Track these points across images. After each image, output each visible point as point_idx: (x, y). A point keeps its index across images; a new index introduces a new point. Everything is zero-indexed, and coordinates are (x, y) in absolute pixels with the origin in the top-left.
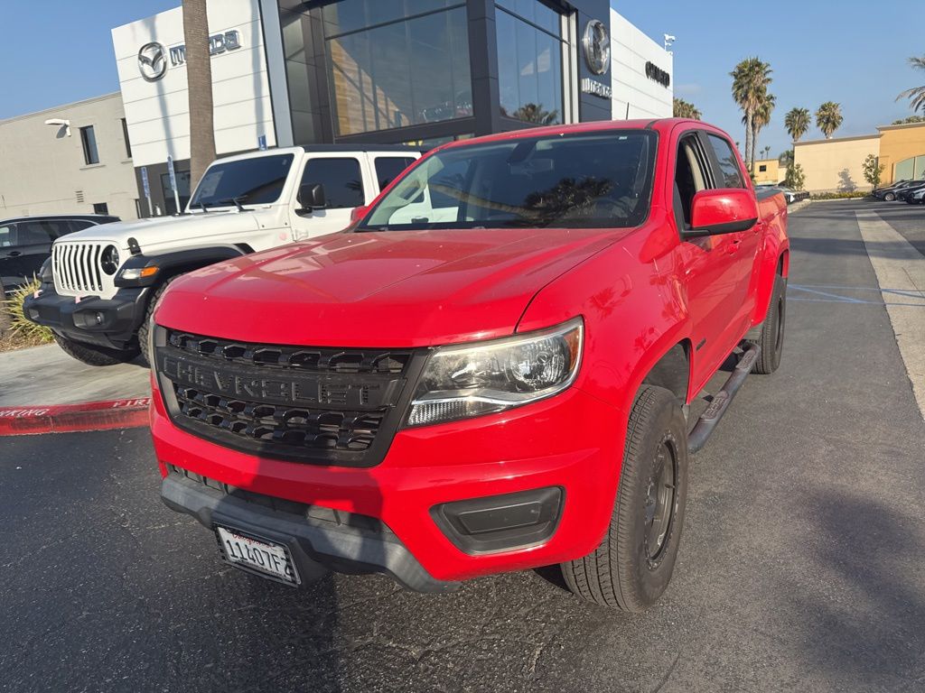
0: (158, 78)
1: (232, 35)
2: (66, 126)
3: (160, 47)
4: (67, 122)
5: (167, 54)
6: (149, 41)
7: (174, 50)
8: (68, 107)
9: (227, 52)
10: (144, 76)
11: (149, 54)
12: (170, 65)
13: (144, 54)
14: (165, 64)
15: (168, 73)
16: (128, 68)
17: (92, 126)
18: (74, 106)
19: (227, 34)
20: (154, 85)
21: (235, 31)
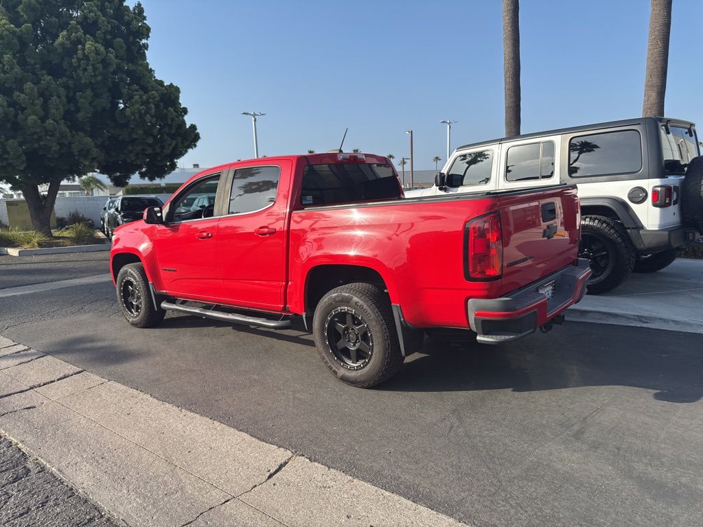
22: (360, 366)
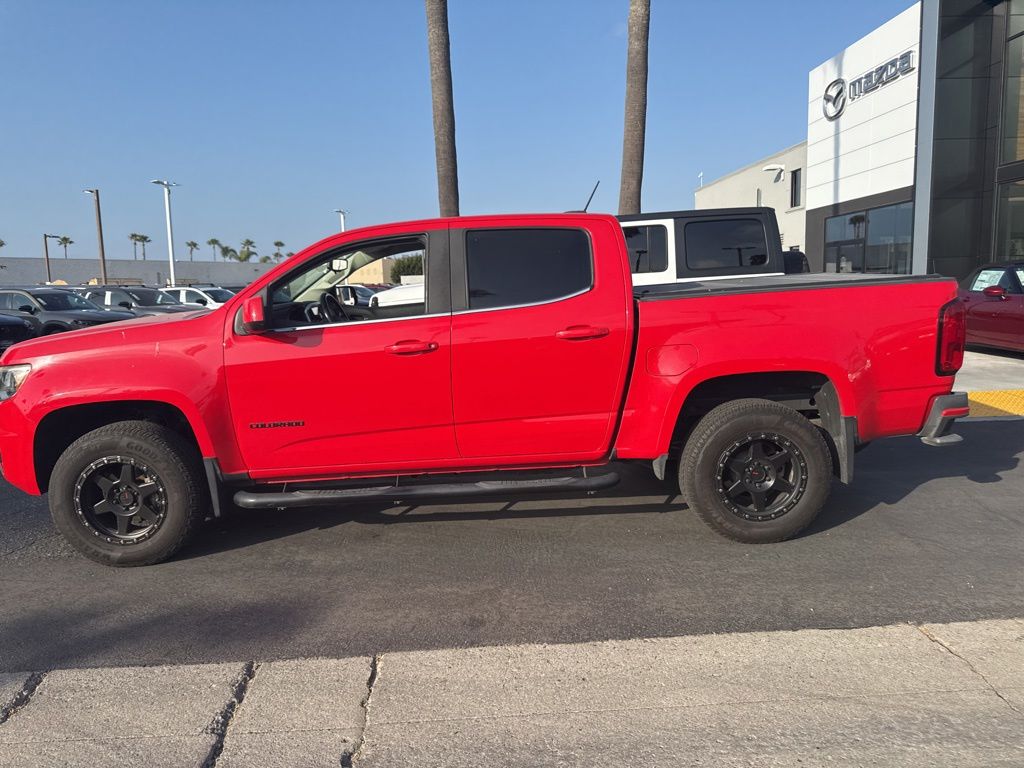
0: (837, 116)
1: (906, 57)
2: (782, 170)
3: (843, 83)
4: (783, 167)
5: (846, 92)
6: (836, 79)
7: (853, 84)
8: (786, 152)
9: (901, 77)
10: (826, 115)
11: (833, 93)
12: (848, 101)
13: (829, 93)
14: (844, 100)
15: (847, 109)
16: (816, 108)
17: (800, 169)
18: (790, 150)
19: (902, 57)
20: (833, 123)
21: (910, 52)
22: (782, 510)
